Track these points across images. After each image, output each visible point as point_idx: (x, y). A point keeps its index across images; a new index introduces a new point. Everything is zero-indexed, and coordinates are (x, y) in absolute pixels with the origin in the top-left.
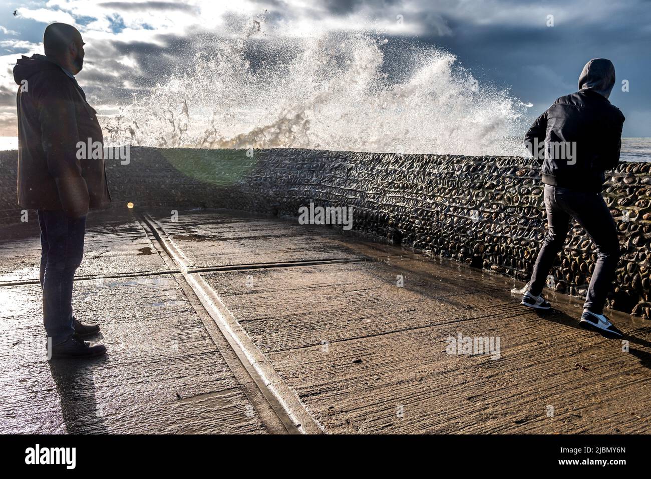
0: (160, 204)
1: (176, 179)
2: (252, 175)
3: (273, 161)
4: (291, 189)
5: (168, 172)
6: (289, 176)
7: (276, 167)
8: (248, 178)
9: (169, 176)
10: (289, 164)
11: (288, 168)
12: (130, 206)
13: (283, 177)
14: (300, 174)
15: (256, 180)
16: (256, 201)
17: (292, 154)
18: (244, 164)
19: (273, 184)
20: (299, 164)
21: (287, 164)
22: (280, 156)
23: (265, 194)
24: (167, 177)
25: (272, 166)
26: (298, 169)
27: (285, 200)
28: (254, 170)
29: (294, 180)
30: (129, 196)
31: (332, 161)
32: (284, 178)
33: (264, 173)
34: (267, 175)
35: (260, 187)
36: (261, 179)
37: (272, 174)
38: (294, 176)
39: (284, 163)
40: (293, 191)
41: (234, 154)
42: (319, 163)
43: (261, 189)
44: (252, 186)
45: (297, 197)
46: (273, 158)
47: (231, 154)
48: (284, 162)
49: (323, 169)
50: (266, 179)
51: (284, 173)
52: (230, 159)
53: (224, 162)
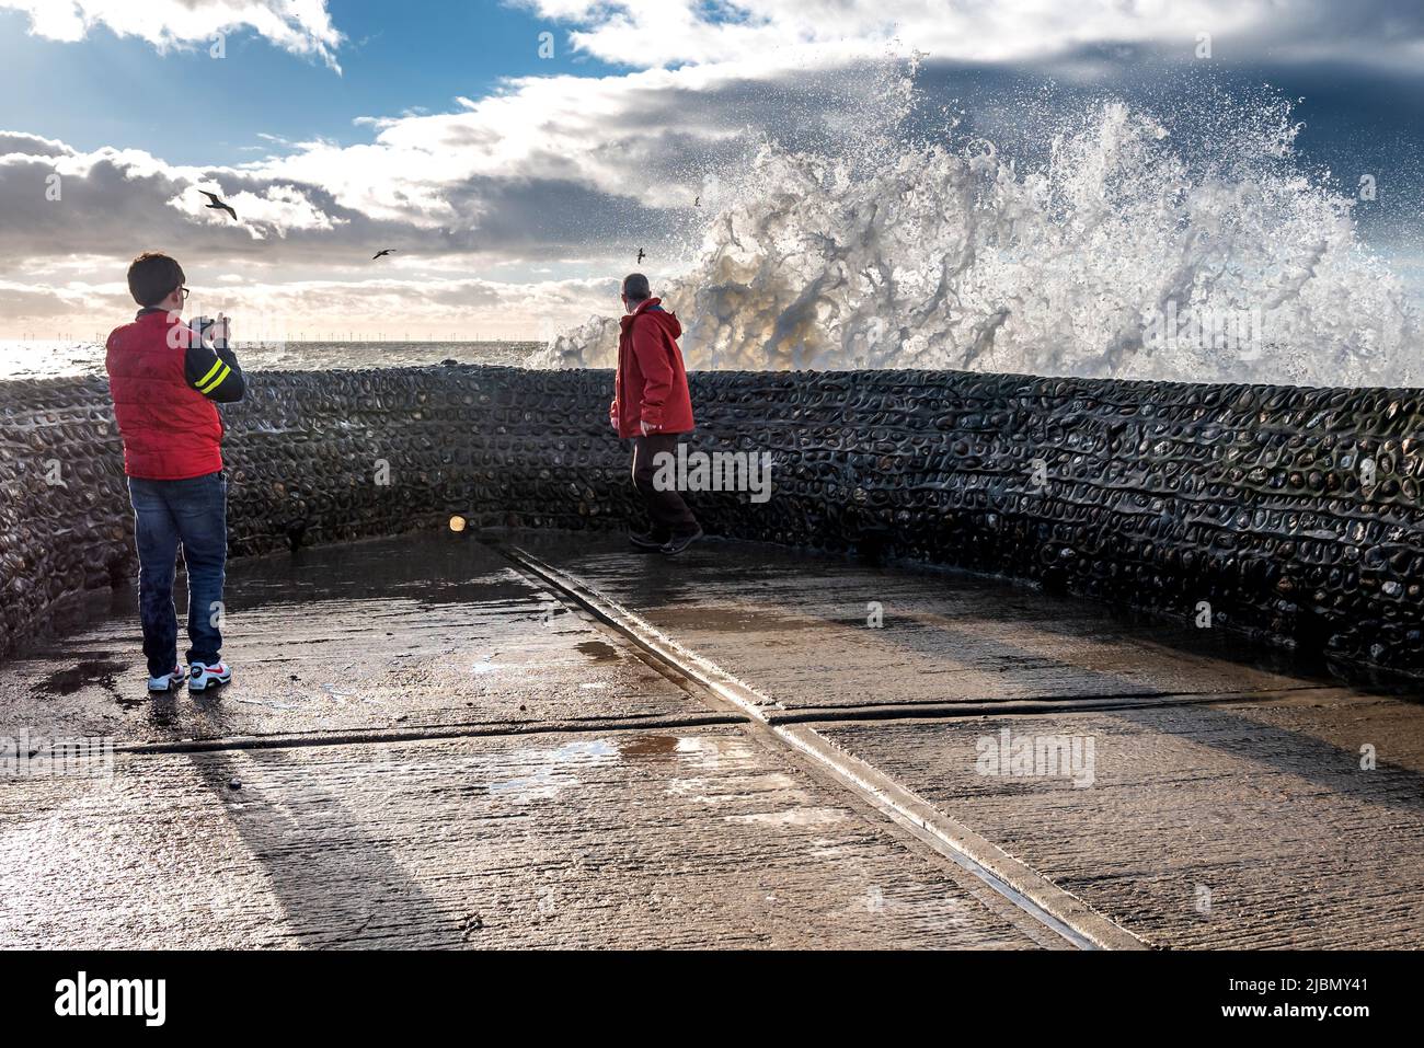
0: (537, 522)
1: (581, 454)
2: (799, 445)
3: (864, 404)
4: (924, 485)
5: (559, 434)
6: (917, 449)
7: (874, 422)
8: (787, 453)
9: (561, 446)
10: (913, 415)
11: (911, 425)
12: (457, 524)
13: (896, 449)
14: (948, 443)
15: (811, 459)
16: (814, 518)
17: (922, 388)
18: (774, 415)
19: (864, 471)
20: (945, 414)
21: (904, 415)
22: (883, 392)
23: (842, 497)
24: (555, 448)
25: (861, 419)
26: (941, 428)
27: (905, 515)
28: (804, 431)
29: (932, 461)
30: (455, 498)
31: (1051, 407)
32: (899, 453)
33: (836, 439)
34: (845, 445)
35: (825, 478)
36: (827, 457)
37: (862, 442)
38: (929, 448)
39: (896, 413)
40: (930, 490)
41: (745, 386)
42: (1009, 411)
43: (829, 482)
44: (801, 477)
45: (945, 508)
46: (862, 397)
47: (735, 386)
48: (896, 408)
49: (1023, 428)
50: (842, 458)
51: (898, 440)
52: (733, 400)
53: (713, 407)
